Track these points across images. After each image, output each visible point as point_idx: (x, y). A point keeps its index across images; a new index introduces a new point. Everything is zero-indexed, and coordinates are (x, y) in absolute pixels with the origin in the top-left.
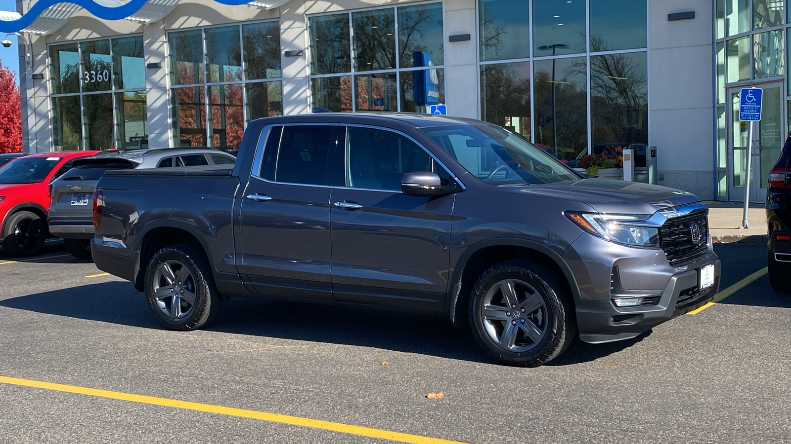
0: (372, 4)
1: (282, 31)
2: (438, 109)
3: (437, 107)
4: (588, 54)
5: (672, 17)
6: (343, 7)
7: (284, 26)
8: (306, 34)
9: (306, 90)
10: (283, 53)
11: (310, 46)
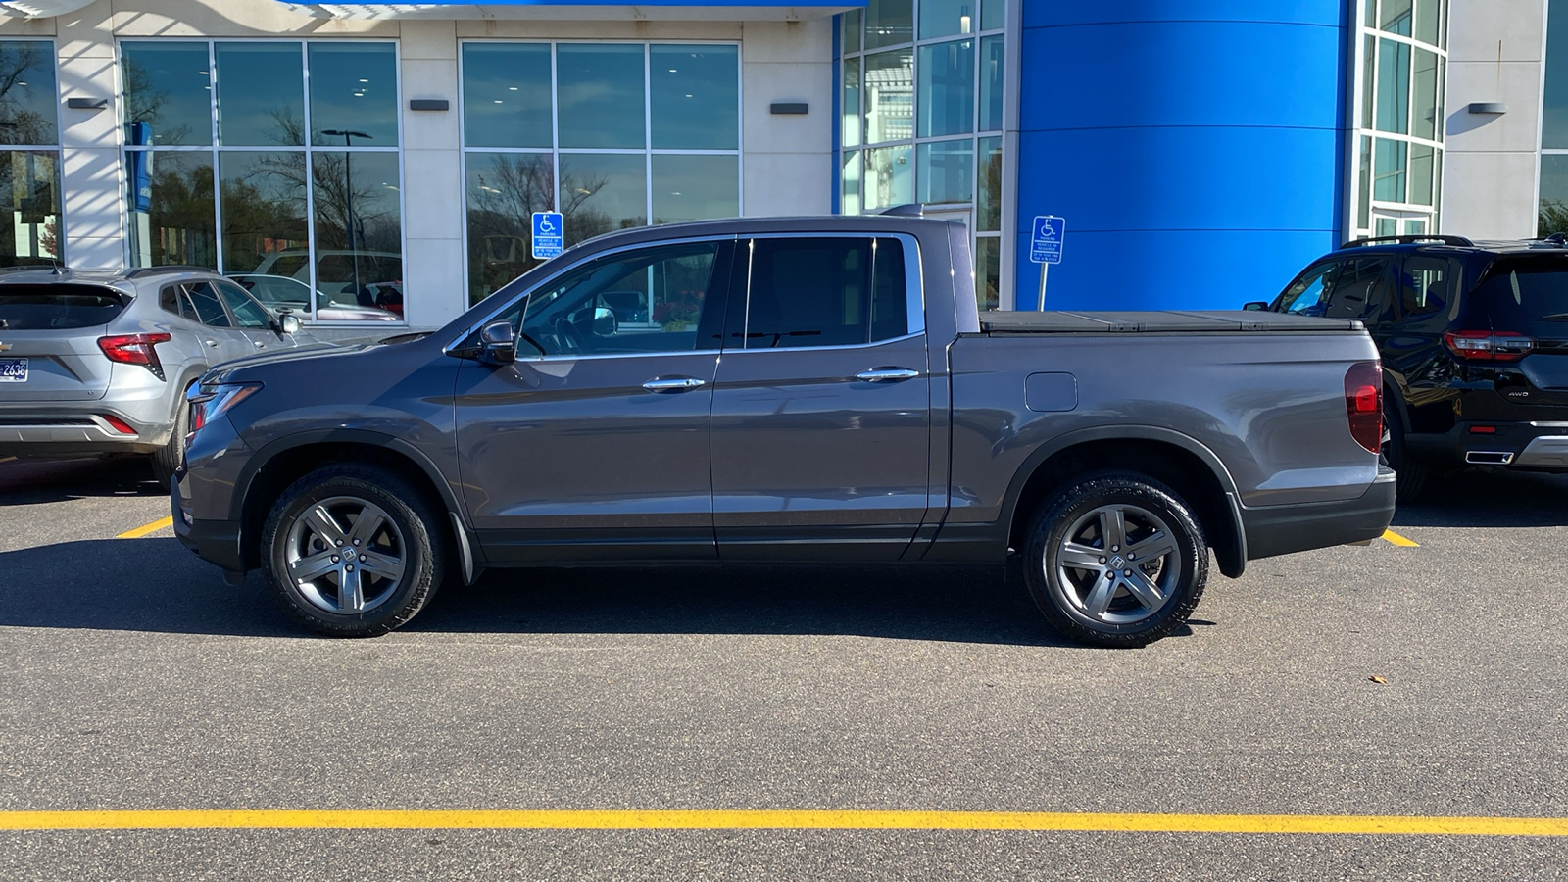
0: (266, 32)
1: (61, 61)
2: (547, 219)
3: (544, 217)
4: (649, 151)
5: (777, 109)
6: (202, 31)
7: (63, 53)
8: (116, 72)
9: (116, 169)
10: (64, 100)
11: (124, 94)
